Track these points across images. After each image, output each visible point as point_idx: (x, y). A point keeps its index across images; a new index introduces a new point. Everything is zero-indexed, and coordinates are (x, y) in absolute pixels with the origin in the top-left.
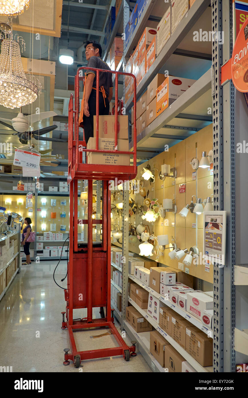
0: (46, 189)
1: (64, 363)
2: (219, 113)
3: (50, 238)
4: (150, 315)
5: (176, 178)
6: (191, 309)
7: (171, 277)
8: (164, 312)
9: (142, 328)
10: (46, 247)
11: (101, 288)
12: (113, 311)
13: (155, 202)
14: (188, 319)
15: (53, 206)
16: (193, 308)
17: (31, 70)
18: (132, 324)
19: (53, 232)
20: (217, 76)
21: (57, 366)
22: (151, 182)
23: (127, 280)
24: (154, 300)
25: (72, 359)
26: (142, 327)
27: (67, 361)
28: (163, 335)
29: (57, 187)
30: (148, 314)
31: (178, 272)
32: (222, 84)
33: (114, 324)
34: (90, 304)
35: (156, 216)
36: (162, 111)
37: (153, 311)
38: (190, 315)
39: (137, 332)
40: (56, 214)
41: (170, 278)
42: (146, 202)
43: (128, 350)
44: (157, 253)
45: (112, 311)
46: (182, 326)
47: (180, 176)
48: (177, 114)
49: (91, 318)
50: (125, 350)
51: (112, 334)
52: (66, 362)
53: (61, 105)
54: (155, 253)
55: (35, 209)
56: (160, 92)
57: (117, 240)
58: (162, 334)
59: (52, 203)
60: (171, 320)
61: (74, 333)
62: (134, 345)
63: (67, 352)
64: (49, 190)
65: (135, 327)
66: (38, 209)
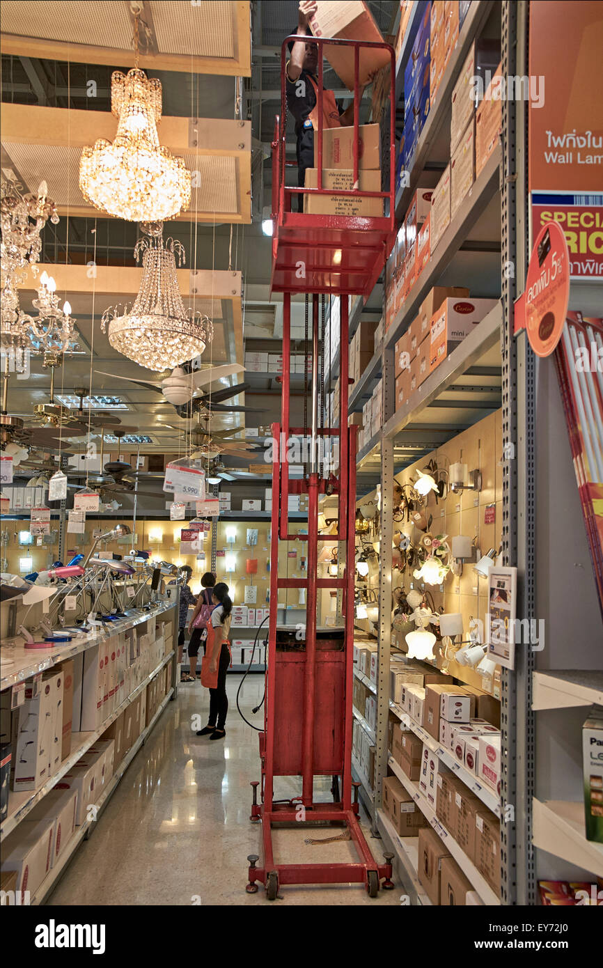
0: (236, 505)
1: (247, 888)
2: (511, 385)
3: (244, 620)
4: (423, 792)
5: (480, 491)
6: (484, 772)
7: (459, 704)
8: (443, 782)
9: (410, 826)
10: (234, 641)
11: (333, 731)
12: (356, 787)
13: (441, 541)
14: (476, 792)
15: (251, 546)
16: (487, 768)
17: (196, 292)
18: (393, 818)
19: (249, 606)
20: (507, 319)
21: (233, 893)
22: (438, 498)
23: (386, 715)
24: (430, 757)
25: (262, 880)
26: (412, 823)
27: (252, 884)
28: (441, 834)
29: (259, 502)
30: (421, 792)
31: (479, 695)
32: (515, 334)
33: (358, 818)
34: (308, 767)
35: (444, 572)
36: (437, 364)
37: (428, 784)
38: (482, 784)
39: (401, 836)
40: (258, 561)
41: (459, 708)
42: (425, 541)
43: (376, 871)
44: (444, 654)
45: (354, 786)
46: (471, 811)
47: (486, 488)
48: (467, 368)
49: (310, 797)
50: (368, 871)
51: (351, 839)
52: (252, 888)
53: (271, 315)
54: (441, 654)
55: (213, 551)
56: (435, 326)
57: (373, 625)
58: (439, 834)
59: (248, 538)
60: (454, 798)
61: (274, 832)
62: (389, 861)
63: (253, 863)
64: (243, 509)
65: (396, 824)
66: (218, 551)
